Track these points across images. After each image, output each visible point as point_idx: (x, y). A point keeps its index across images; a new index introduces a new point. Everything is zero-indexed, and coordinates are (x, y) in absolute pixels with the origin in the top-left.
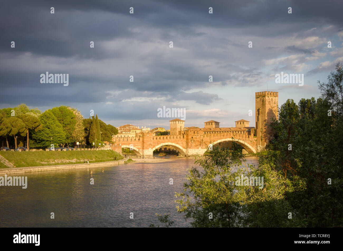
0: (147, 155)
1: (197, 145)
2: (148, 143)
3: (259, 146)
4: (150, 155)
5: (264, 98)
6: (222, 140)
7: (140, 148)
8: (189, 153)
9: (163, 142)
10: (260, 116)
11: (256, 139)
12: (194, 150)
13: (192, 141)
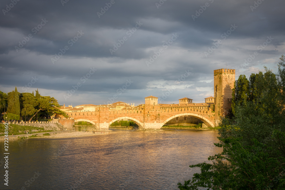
0: (102, 129)
1: (153, 120)
2: (103, 117)
3: (216, 120)
4: (105, 129)
5: (221, 75)
6: (180, 114)
7: (97, 122)
8: (145, 127)
9: (120, 117)
10: (218, 92)
11: (214, 114)
12: (149, 124)
13: (149, 115)
